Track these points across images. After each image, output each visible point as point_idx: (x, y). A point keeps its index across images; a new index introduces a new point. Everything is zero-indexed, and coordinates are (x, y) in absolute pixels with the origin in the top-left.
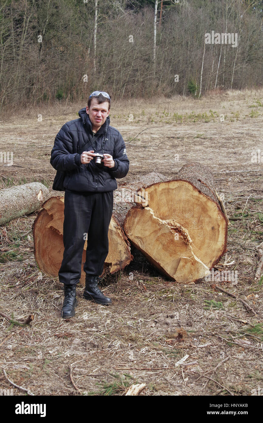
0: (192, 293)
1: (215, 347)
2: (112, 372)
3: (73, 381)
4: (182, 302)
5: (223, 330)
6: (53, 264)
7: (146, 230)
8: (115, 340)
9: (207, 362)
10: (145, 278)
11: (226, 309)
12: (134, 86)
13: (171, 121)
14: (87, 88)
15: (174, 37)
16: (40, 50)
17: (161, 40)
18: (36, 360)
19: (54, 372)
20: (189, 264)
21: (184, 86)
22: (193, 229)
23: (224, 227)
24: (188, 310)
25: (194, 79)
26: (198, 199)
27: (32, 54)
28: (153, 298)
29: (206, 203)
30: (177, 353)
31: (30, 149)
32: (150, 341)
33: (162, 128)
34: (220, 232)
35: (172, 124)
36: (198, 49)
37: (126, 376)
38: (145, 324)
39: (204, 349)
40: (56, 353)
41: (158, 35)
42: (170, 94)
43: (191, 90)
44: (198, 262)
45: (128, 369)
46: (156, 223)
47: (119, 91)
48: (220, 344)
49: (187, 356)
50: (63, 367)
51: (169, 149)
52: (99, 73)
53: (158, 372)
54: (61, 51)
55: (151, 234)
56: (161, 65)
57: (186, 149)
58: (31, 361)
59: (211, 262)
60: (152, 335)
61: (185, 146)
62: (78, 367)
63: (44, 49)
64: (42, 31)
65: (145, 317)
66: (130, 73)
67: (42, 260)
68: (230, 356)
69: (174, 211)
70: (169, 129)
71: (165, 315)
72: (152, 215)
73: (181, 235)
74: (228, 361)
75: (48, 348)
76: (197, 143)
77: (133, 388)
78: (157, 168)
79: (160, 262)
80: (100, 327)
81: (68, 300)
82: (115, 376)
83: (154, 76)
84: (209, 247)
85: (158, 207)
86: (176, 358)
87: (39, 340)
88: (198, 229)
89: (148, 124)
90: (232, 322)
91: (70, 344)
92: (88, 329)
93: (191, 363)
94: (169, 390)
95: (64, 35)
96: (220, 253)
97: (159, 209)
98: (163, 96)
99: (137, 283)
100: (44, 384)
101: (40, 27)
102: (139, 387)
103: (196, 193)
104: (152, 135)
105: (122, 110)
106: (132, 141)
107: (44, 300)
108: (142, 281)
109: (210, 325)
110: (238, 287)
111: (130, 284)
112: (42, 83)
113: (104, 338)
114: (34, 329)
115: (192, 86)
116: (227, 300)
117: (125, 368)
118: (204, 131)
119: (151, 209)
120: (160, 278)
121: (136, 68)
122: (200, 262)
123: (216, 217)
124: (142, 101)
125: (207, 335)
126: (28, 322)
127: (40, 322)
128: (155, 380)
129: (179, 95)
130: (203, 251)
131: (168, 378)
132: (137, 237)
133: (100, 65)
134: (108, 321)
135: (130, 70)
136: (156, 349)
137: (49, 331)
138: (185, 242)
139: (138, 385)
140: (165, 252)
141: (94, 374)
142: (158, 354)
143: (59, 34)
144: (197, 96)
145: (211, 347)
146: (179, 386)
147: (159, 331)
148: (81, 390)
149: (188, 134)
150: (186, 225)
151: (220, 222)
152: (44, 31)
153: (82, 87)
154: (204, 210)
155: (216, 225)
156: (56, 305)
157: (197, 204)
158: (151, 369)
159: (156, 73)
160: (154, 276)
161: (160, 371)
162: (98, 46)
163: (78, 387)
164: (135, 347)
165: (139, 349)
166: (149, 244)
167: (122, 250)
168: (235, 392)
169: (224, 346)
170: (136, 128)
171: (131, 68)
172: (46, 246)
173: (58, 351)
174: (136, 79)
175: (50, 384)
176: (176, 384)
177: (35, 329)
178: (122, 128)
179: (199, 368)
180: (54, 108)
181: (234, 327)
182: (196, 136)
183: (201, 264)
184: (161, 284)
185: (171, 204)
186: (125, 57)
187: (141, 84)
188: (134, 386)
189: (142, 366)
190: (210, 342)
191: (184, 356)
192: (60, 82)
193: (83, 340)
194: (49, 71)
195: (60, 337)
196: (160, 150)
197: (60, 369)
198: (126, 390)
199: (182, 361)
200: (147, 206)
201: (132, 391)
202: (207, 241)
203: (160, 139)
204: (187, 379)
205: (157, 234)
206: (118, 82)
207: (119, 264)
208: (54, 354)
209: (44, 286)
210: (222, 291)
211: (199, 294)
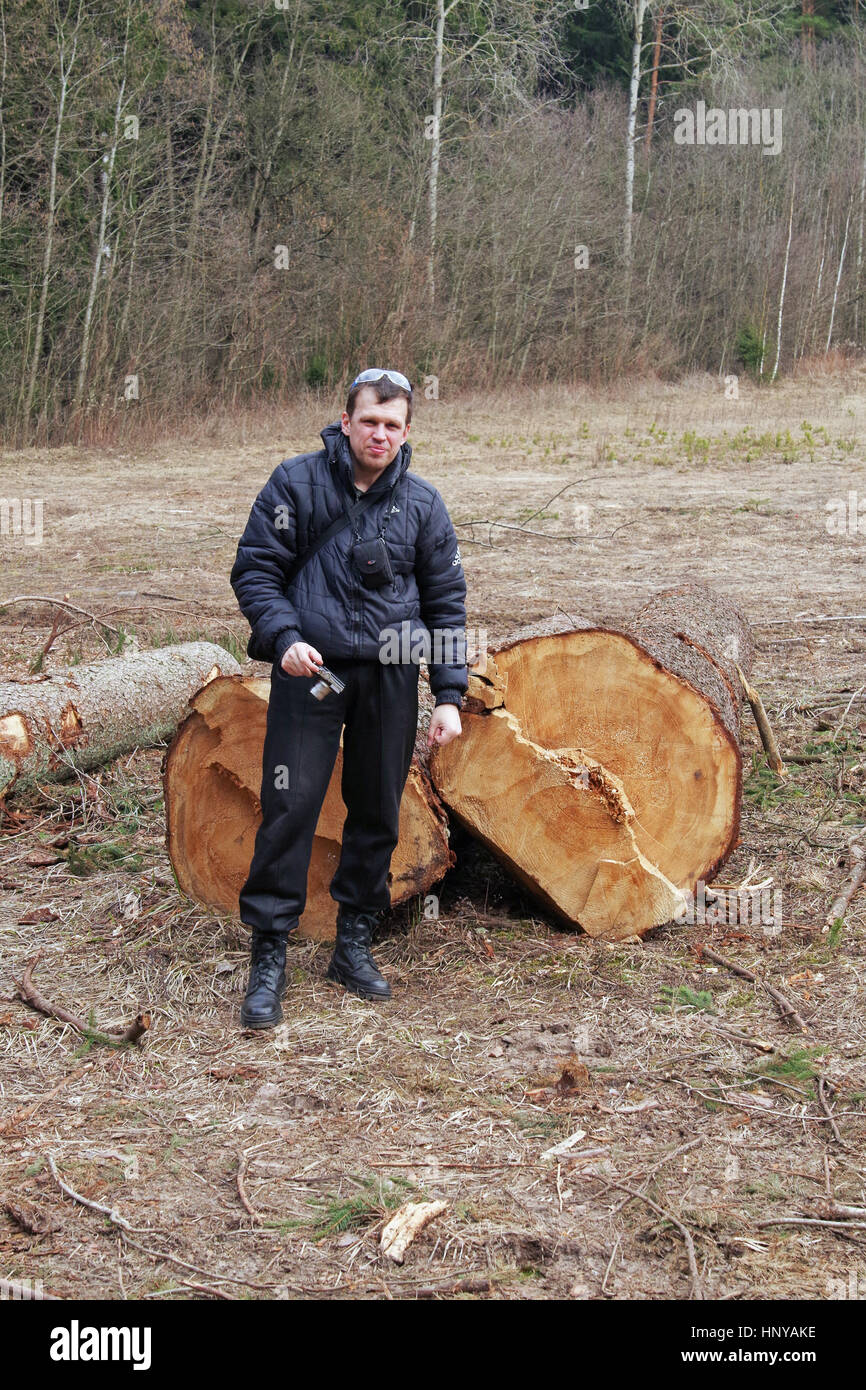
0: (628, 965)
1: (666, 1112)
2: (359, 1170)
3: (243, 1193)
4: (594, 992)
5: (700, 1067)
6: (221, 876)
7: (495, 779)
8: (379, 1089)
9: (635, 1150)
10: (494, 920)
11: (721, 1012)
12: (558, 344)
13: (671, 457)
14: (404, 351)
15: (691, 186)
16: (254, 229)
17: (650, 194)
18: (145, 1136)
19: (194, 1168)
20: (624, 882)
21: (725, 343)
22: (639, 779)
23: (732, 771)
24: (607, 1013)
25: (757, 321)
26: (653, 688)
27: (228, 242)
28: (509, 976)
29: (676, 698)
30: (554, 1127)
31: (207, 543)
32: (480, 1093)
33: (640, 481)
34: (720, 789)
35: (676, 468)
36: (772, 223)
37: (395, 1182)
38: (473, 1048)
39: (634, 1117)
40: (206, 1119)
41: (640, 178)
42: (677, 368)
43: (747, 356)
44: (650, 876)
45: (405, 1166)
46: (525, 758)
47: (510, 361)
48: (683, 1104)
49: (580, 1135)
50: (222, 1157)
51: (648, 546)
52: (446, 299)
53: (490, 1176)
54: (321, 232)
55: (510, 789)
56: (650, 275)
57: (703, 547)
58: (132, 1139)
59: (691, 876)
60: (490, 1077)
61: (702, 538)
62: (263, 1159)
63: (267, 225)
64: (263, 168)
65: (476, 1030)
66: (545, 300)
67: (190, 864)
68: (706, 1137)
69: (582, 721)
70: (660, 483)
71: (537, 1024)
72: (514, 733)
73: (602, 792)
74: (696, 1152)
75: (183, 1107)
76: (739, 529)
77: (409, 1213)
78: (598, 606)
79: (537, 875)
80: (341, 1053)
81: (264, 977)
82: (365, 1184)
83: (626, 312)
84: (684, 831)
85: (534, 710)
86: (548, 1140)
87: (160, 1085)
88: (654, 779)
89: (595, 467)
90: (729, 1046)
91: (250, 1098)
92: (306, 1059)
93: (587, 1152)
94: (509, 1220)
95: (332, 180)
96: (719, 852)
97: (535, 717)
98: (654, 376)
99: (469, 934)
100: (162, 1198)
101: (253, 154)
102: (426, 1210)
103: (648, 671)
104: (601, 504)
105: (516, 422)
106: (533, 521)
107: (187, 979)
108: (485, 931)
109: (663, 1054)
110: (769, 952)
111: (448, 938)
112: (259, 334)
113: (350, 1084)
114: (150, 1056)
115: (749, 343)
116: (728, 986)
117: (398, 1162)
118: (772, 490)
119: (509, 716)
120: (537, 924)
121: (566, 286)
122: (659, 875)
123: (708, 741)
124: (583, 390)
125: (649, 1079)
126: (134, 1035)
127: (169, 1037)
128: (478, 1193)
129: (707, 374)
130: (668, 844)
131: (515, 1190)
132: (470, 799)
133: (449, 277)
134: (368, 1039)
135: (544, 295)
136: (493, 1115)
137: (193, 1061)
138: (614, 818)
139: (424, 1204)
140: (553, 845)
141: (308, 1177)
142: (497, 1127)
143: (316, 176)
144: (766, 376)
145: (656, 1112)
146: (541, 1211)
147: (512, 1067)
148: (262, 1215)
149: (719, 500)
150: (618, 764)
151: (719, 756)
152: (269, 166)
153: (388, 347)
154: (672, 719)
155: (707, 764)
156: (223, 993)
157: (649, 703)
158: (472, 1167)
159: (632, 300)
160: (522, 916)
161: (497, 1171)
162: (441, 217)
163: (257, 1208)
164: (435, 1107)
165: (446, 1114)
166: (505, 820)
167: (422, 835)
168: (697, 1226)
169: (694, 1110)
170: (556, 479)
171: (550, 286)
172: (201, 824)
173: (211, 1114)
174: (566, 320)
175: (178, 1199)
176: (535, 1205)
177: (152, 1054)
178: (509, 479)
179: (608, 1166)
180: (295, 415)
181: (732, 1059)
182: (741, 505)
183: (662, 885)
184: (540, 940)
185: (572, 702)
186: (528, 250)
187: (580, 338)
188: (411, 1207)
189: (446, 1160)
190: (656, 1098)
191: (570, 1133)
192: (317, 330)
193: (288, 1087)
194: (283, 296)
195: (221, 1078)
196: (619, 550)
197: (211, 1162)
198: (387, 1215)
199: (564, 1147)
200: (499, 708)
201: (404, 1218)
202: (680, 813)
203: (623, 513)
204: (568, 1194)
205: (528, 790)
206: (506, 330)
207: (413, 879)
208: (201, 1123)
209: (192, 939)
210: (718, 963)
211: (648, 970)
